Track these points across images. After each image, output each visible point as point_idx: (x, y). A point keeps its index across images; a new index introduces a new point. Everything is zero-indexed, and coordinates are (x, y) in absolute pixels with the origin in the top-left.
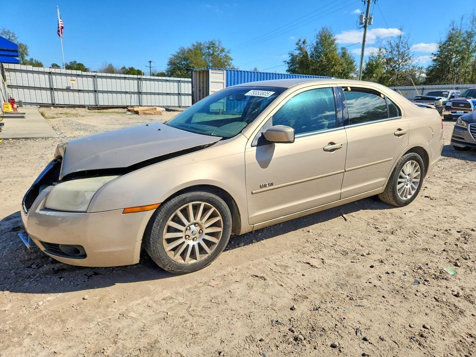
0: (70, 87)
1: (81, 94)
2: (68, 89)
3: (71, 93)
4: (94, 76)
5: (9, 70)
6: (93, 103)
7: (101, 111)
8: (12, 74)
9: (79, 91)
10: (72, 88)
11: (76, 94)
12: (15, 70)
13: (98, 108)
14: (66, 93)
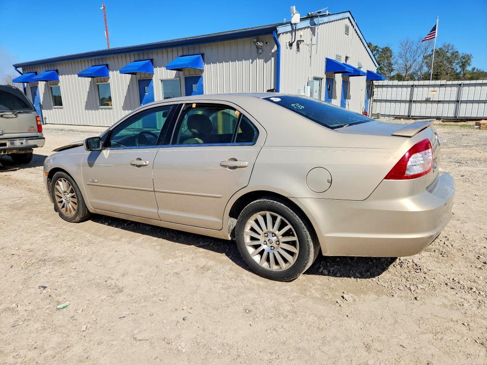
0: (430, 98)
1: (441, 105)
2: (428, 101)
3: (429, 105)
4: (460, 85)
5: (378, 86)
6: (451, 115)
7: (459, 123)
8: (380, 89)
9: (439, 102)
10: (431, 100)
11: (435, 105)
12: (382, 86)
13: (456, 119)
14: (424, 105)
